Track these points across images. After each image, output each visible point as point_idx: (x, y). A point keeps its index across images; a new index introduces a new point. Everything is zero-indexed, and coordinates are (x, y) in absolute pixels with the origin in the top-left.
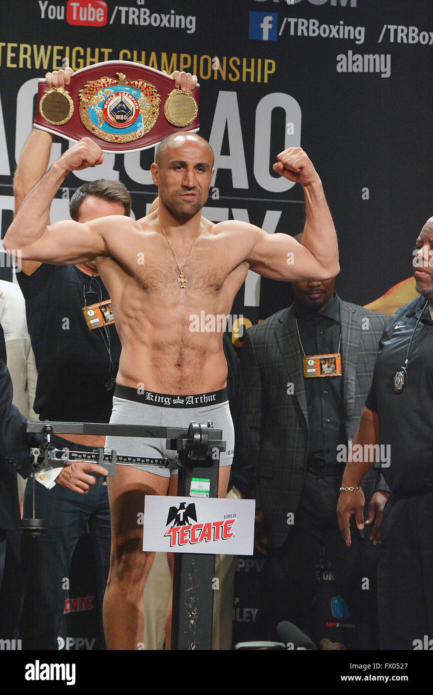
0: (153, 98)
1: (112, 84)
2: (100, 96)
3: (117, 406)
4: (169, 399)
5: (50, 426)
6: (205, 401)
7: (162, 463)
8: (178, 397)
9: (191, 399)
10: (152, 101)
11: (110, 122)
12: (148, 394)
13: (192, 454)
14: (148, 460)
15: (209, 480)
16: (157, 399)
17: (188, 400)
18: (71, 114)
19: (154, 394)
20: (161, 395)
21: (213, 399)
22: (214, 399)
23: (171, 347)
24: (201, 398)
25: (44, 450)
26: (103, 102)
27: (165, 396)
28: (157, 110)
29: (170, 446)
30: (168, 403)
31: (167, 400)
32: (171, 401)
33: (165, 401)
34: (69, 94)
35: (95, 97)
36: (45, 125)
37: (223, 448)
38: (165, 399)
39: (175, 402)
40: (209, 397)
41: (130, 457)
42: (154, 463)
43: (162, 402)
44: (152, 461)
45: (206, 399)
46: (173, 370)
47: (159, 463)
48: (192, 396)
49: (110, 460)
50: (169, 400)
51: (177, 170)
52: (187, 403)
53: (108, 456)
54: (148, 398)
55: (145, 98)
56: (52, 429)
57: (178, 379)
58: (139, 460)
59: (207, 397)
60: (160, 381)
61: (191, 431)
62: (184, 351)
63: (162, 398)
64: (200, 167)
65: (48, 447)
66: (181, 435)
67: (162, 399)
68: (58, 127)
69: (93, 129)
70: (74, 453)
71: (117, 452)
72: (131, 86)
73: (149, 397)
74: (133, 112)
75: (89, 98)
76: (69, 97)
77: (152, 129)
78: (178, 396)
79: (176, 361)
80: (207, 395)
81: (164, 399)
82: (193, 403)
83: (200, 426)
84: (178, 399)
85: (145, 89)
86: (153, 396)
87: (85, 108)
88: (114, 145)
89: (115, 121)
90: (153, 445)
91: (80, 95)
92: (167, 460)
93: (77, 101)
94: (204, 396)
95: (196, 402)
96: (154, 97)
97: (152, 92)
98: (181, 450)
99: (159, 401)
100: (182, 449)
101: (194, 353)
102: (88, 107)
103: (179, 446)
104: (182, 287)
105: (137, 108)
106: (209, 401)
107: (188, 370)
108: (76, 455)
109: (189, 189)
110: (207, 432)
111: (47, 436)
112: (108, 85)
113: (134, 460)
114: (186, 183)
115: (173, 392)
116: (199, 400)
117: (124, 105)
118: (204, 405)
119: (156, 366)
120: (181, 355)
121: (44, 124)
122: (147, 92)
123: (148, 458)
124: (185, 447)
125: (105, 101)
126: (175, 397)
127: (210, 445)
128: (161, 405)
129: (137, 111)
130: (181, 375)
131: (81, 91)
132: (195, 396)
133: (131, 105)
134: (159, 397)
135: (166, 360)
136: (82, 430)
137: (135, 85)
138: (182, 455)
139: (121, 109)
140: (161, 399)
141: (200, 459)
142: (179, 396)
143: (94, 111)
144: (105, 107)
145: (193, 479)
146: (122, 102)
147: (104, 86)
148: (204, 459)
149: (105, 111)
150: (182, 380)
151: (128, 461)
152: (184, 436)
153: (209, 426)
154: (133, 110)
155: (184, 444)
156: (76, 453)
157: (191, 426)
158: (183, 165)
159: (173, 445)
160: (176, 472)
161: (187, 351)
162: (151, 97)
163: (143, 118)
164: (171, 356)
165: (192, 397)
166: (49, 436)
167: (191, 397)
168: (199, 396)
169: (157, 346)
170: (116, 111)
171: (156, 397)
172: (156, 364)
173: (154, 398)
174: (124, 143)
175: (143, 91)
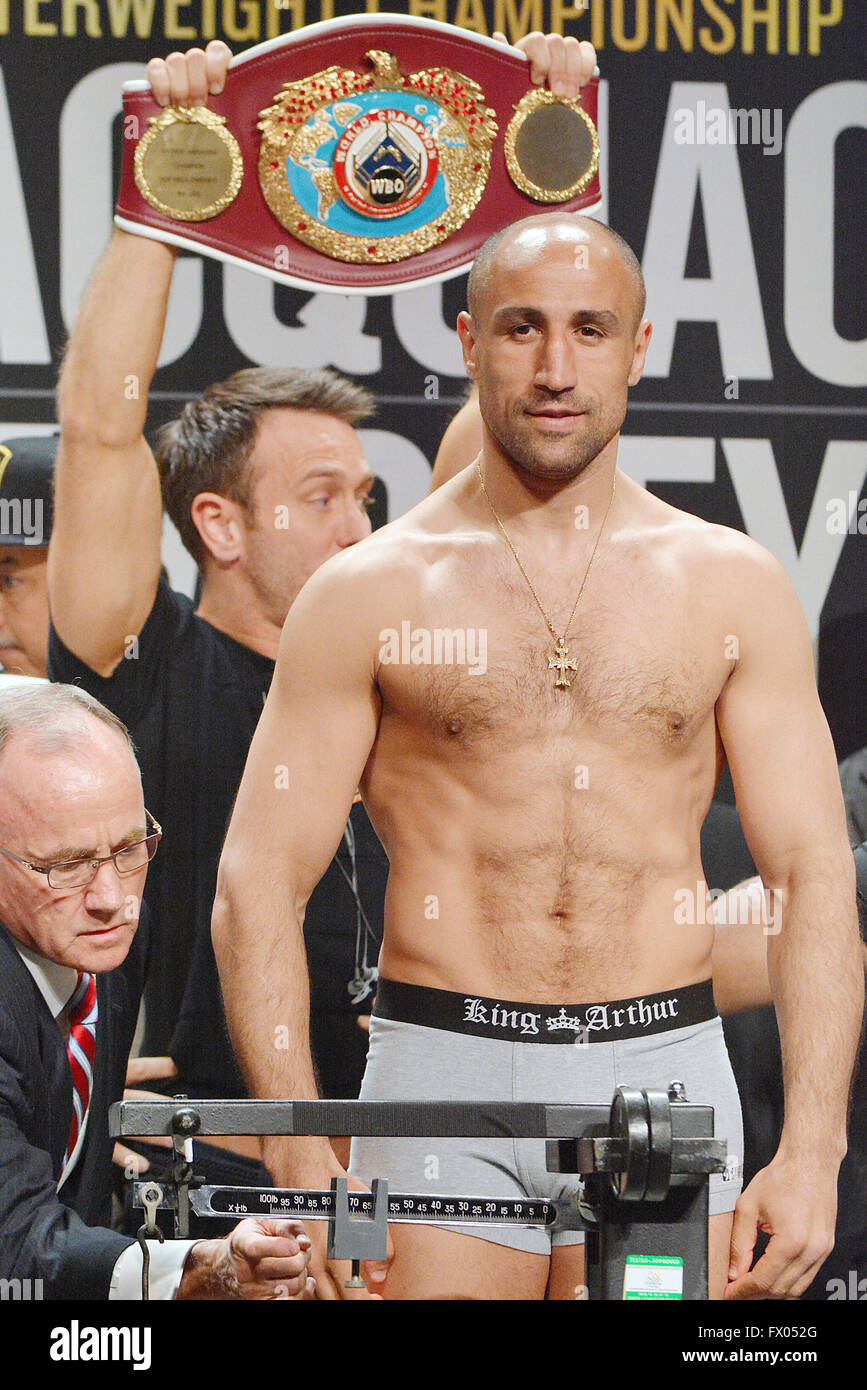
0: (473, 122)
1: (356, 86)
2: (319, 128)
3: (378, 1045)
4: (533, 1017)
5: (191, 1114)
6: (642, 1020)
7: (535, 1212)
8: (563, 1011)
9: (600, 1016)
10: (471, 130)
11: (355, 204)
12: (469, 1004)
13: (623, 1186)
14: (491, 1207)
15: (678, 1261)
16: (499, 1019)
17: (590, 1018)
18: (235, 186)
19: (489, 1003)
20: (510, 1006)
21: (668, 1012)
22: (673, 1014)
23: (534, 861)
24: (631, 1009)
25: (177, 1186)
26: (334, 143)
27: (522, 1008)
28: (486, 156)
29: (556, 1161)
30: (530, 1029)
31: (528, 1020)
32: (541, 1024)
33: (523, 1024)
34: (225, 125)
35: (306, 129)
36: (152, 221)
37: (718, 1161)
38: (524, 1017)
39: (553, 1025)
40: (656, 1006)
41: (436, 1199)
42: (511, 1214)
43: (514, 1026)
44: (504, 1210)
45: (645, 1012)
46: (541, 929)
47: (524, 1214)
48: (603, 1005)
49: (371, 1212)
50: (533, 1021)
51: (520, 336)
52: (590, 1026)
53: (362, 1198)
54: (471, 1016)
55: (454, 125)
56: (197, 1122)
57: (559, 956)
58: (464, 1206)
59: (648, 1007)
60: (502, 963)
61: (619, 1114)
62: (575, 874)
63: (514, 1014)
64: (585, 324)
65: (186, 1179)
66: (589, 1126)
67: (514, 1018)
68: (197, 226)
69: (303, 227)
70: (267, 1193)
71: (391, 1186)
72: (411, 89)
73: (474, 1013)
74: (420, 168)
75: (291, 133)
76: (225, 134)
77: (473, 214)
78: (560, 1007)
79: (550, 903)
80: (649, 1000)
81: (519, 1018)
82: (607, 1028)
83: (645, 1096)
84: (563, 1017)
85: (453, 96)
86: (484, 1010)
87: (276, 165)
88: (362, 271)
89: (371, 201)
90: (493, 1156)
91: (261, 126)
92: (549, 1206)
93: (252, 142)
94: (640, 1003)
95: (618, 1024)
96: (476, 117)
97: (472, 103)
98: (591, 1171)
99: (504, 1024)
100: (595, 1168)
101: (603, 877)
102: (286, 162)
103: (585, 1160)
104: (558, 683)
105: (432, 155)
106: (657, 1018)
107: (589, 930)
108: (274, 1199)
109: (555, 394)
110: (668, 1117)
111: (183, 1144)
112: (345, 91)
113: (450, 1208)
114: (542, 377)
115: (546, 996)
116: (624, 1018)
117: (391, 149)
118: (639, 1031)
119: (492, 921)
120: (566, 883)
121: (146, 218)
122: (456, 104)
123: (491, 1202)
124: (601, 1163)
125: (339, 142)
126: (552, 1011)
127: (677, 1154)
128: (512, 1035)
129: (433, 164)
130: (566, 943)
131: (264, 113)
132: (613, 1006)
133: (413, 146)
134: (504, 1012)
135: (520, 900)
136: (290, 1122)
137: (423, 86)
138: (597, 1188)
139: (388, 163)
140: (509, 1019)
141: (650, 1197)
142: (566, 1007)
143: (302, 172)
144: (340, 158)
145: (631, 1258)
146: (388, 142)
147: (334, 96)
148: (660, 1197)
149: (339, 169)
150: (569, 960)
151: (430, 1211)
152: (597, 1130)
153: (673, 1095)
154: (420, 161)
155: (600, 1151)
156: (272, 1193)
157: (617, 1097)
158: (535, 320)
159: (566, 1156)
160: (578, 1237)
161: (582, 873)
162: (469, 118)
163: (447, 184)
164: (535, 891)
165: (604, 1010)
166: (188, 1143)
167: (600, 1008)
168: (623, 1004)
169: (489, 861)
170: (369, 168)
171: (495, 1011)
172: (491, 914)
173: (488, 1016)
174: (394, 262)
175: (447, 102)
